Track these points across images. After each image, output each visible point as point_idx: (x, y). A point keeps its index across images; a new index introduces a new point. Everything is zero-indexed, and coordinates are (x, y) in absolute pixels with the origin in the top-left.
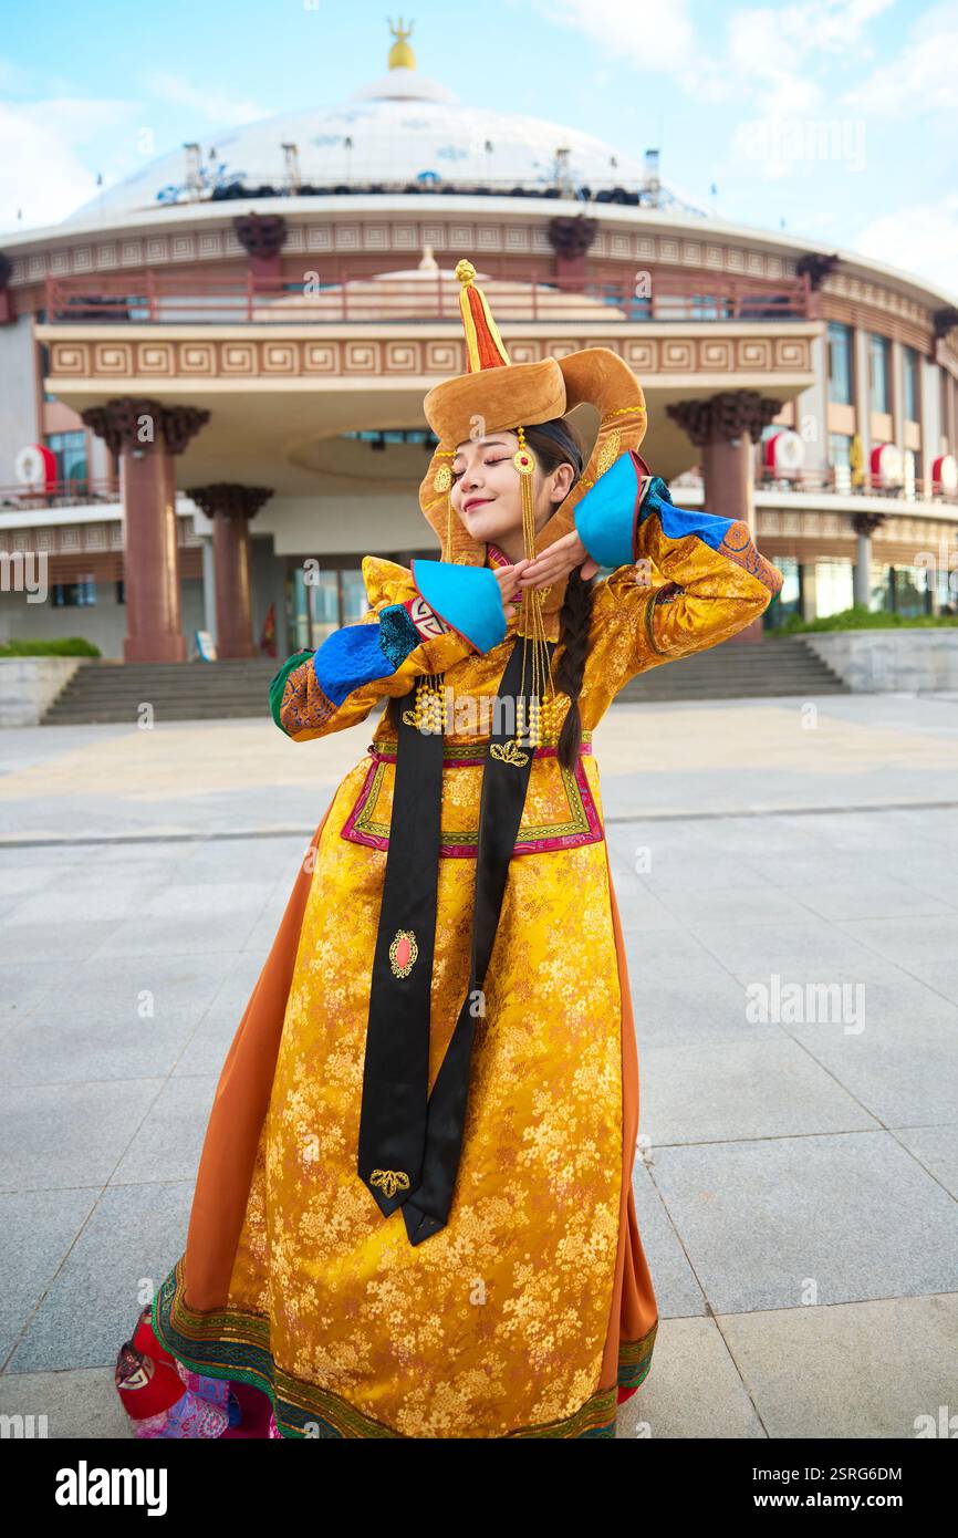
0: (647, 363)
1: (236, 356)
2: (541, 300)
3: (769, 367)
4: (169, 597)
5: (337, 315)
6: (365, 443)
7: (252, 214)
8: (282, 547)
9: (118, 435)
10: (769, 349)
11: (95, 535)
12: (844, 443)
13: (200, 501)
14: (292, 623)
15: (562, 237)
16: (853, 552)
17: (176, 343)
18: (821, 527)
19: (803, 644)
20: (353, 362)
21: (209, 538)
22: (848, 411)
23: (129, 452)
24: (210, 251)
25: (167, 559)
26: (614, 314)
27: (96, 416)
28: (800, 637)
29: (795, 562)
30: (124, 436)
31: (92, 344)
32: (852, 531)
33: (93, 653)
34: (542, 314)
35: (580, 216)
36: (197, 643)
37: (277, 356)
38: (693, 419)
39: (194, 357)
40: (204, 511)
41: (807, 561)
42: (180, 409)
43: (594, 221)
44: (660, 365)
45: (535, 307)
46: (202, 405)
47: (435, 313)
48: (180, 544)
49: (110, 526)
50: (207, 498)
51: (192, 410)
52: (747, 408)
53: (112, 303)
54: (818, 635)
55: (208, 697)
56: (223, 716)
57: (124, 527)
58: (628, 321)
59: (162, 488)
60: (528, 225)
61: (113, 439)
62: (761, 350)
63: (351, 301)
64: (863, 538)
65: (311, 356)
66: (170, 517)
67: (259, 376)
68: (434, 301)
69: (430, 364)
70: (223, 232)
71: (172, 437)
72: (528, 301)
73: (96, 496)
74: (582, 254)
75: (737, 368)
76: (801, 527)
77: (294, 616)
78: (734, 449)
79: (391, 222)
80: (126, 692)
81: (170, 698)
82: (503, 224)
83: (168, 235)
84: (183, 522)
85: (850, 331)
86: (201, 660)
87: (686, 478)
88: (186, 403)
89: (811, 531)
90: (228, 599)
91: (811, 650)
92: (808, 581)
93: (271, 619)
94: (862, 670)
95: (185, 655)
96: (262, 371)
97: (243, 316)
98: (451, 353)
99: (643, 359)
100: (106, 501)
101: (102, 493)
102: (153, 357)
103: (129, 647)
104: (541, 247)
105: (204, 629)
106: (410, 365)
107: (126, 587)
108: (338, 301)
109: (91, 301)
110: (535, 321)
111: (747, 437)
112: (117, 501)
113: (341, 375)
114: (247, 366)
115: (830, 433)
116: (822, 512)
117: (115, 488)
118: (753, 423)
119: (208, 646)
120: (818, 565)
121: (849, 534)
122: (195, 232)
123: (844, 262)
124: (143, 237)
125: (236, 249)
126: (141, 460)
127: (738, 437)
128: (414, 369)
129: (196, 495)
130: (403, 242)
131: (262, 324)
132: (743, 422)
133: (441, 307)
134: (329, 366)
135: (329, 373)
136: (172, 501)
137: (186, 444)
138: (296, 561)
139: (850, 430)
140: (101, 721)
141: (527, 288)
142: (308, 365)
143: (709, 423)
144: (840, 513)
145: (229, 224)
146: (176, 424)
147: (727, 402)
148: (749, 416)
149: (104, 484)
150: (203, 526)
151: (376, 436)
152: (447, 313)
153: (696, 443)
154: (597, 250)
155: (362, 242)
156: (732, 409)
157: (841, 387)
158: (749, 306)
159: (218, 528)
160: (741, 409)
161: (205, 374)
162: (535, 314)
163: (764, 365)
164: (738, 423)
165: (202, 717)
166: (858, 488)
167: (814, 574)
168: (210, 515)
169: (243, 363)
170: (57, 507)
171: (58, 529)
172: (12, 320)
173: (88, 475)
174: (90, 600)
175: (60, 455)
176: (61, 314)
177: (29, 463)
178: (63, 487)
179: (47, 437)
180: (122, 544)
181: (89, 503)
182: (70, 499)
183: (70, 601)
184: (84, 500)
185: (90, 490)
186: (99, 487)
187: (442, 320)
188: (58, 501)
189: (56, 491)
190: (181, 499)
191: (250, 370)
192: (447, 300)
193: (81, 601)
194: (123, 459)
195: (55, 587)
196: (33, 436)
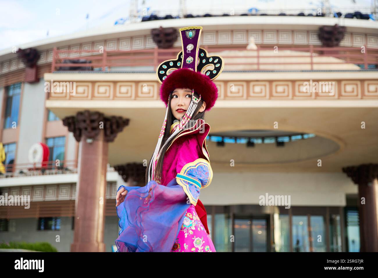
2: (315, 60)
6: (214, 142)
7: (161, 27)
9: (80, 131)
11: (64, 191)
13: (121, 172)
15: (326, 36)
17: (115, 82)
23: (85, 140)
24: (138, 46)
27: (70, 121)
30: (83, 132)
34: (316, 67)
35: (336, 25)
39: (124, 89)
40: (123, 178)
42: (114, 117)
43: (344, 28)
45: (312, 63)
46: (125, 116)
47: (255, 67)
48: (108, 197)
49: (72, 185)
50: (125, 170)
51: (121, 118)
53: (85, 63)
60: (307, 31)
61: (78, 133)
68: (255, 60)
69: (251, 94)
70: (145, 36)
71: (108, 133)
72: (308, 60)
73: (67, 169)
74: (337, 45)
79: (232, 30)
82: (293, 30)
83: (118, 38)
84: (111, 184)
88: (117, 114)
98: (263, 88)
99: (376, 91)
100: (72, 172)
101: (70, 168)
102: (102, 89)
103: (73, 248)
104: (314, 41)
106: (240, 94)
107: (76, 221)
109: (74, 62)
110: (312, 71)
112: (77, 173)
114: (151, 95)
117: (76, 166)
122: (131, 37)
124: (105, 40)
125: (151, 45)
126: (91, 144)
128: (242, 96)
129: (120, 169)
130: (239, 40)
133: (258, 64)
136: (105, 172)
137: (115, 137)
141: (308, 54)
145: (149, 33)
146: (111, 126)
149: (72, 163)
151: (219, 139)
152: (262, 67)
154: (346, 42)
155: (217, 40)
161: (129, 98)
162: (312, 67)
168: (126, 180)
170: (46, 174)
171: (45, 187)
172: (37, 80)
173: (64, 158)
174: (58, 227)
175: (52, 149)
176: (58, 68)
177: (35, 152)
178: (51, 164)
179: (46, 139)
180: (76, 197)
181: (63, 173)
182: (54, 171)
183: (47, 228)
184: (60, 171)
185: (65, 166)
186: (70, 164)
187: (258, 71)
188: (47, 171)
189: (48, 166)
190: (110, 171)
191: (153, 97)
192: (262, 60)
193: (53, 227)
194: (81, 144)
195: (40, 219)
196: (39, 139)
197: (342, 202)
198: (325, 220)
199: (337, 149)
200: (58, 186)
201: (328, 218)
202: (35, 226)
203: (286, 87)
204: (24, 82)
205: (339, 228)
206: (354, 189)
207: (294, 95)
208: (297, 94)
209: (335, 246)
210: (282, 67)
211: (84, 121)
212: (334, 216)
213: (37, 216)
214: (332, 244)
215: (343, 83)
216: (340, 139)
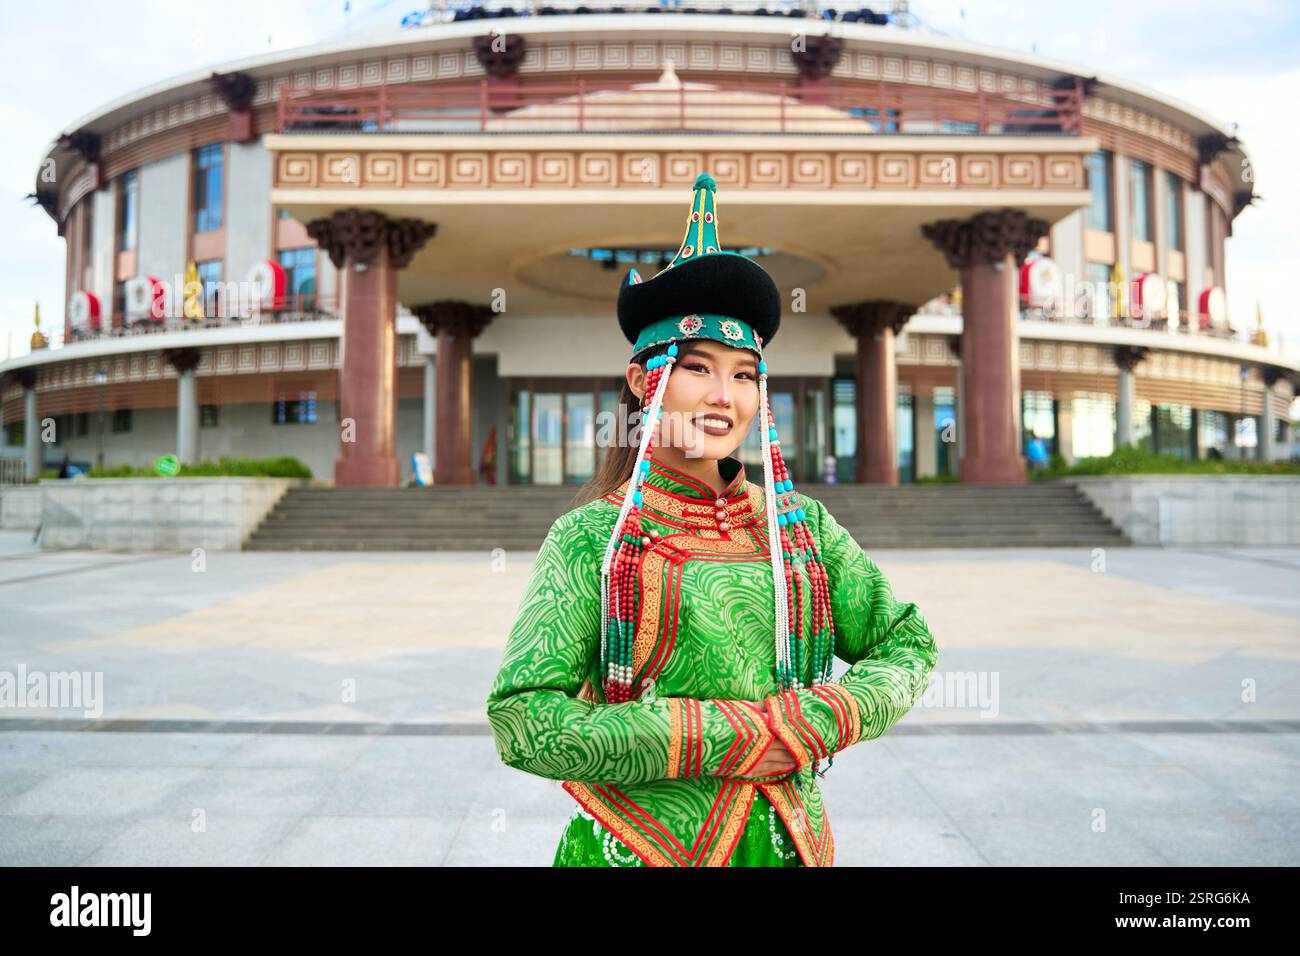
0: (903, 179)
1: (466, 167)
2: (790, 112)
3: (1037, 184)
4: (384, 418)
5: (573, 125)
6: (596, 262)
7: (492, 33)
8: (507, 368)
9: (342, 247)
10: (1037, 165)
11: (319, 351)
12: (1102, 272)
13: (424, 317)
14: (514, 448)
15: (807, 56)
16: (1116, 387)
17: (405, 153)
18: (1079, 360)
19: (1073, 488)
20: (588, 174)
21: (431, 357)
22: (1108, 238)
23: (352, 265)
24: (449, 70)
25: (384, 377)
26: (863, 126)
27: (322, 228)
28: (1069, 481)
29: (1051, 397)
30: (348, 250)
31: (320, 153)
32: (1113, 365)
33: (305, 474)
34: (790, 126)
35: (826, 35)
36: (414, 467)
37: (509, 167)
38: (951, 240)
39: (423, 167)
40: (428, 329)
41: (1063, 396)
42: (406, 221)
43: (840, 41)
44: (918, 181)
45: (783, 119)
46: (428, 217)
47: (676, 124)
48: (401, 363)
49: (333, 341)
50: (431, 314)
51: (419, 222)
52: (1012, 228)
53: (344, 113)
54: (1091, 479)
55: (418, 526)
56: (433, 548)
57: (342, 344)
58: (882, 133)
59: (383, 302)
60: (772, 44)
61: (337, 251)
62: (1028, 166)
63: (588, 111)
64: (1125, 373)
65: (544, 167)
66: (389, 334)
67: (489, 187)
68: (676, 111)
69: (669, 177)
70: (462, 51)
71: (396, 250)
72: (776, 112)
73: (321, 312)
74: (827, 74)
75: (1002, 184)
76: (1058, 360)
77: (516, 439)
78: (996, 272)
79: (631, 41)
80: (333, 517)
81: (378, 527)
82: (745, 43)
83: (409, 55)
84: (405, 340)
85: (1108, 156)
86: (415, 484)
87: (935, 304)
88: (413, 215)
89: (1068, 363)
90: (448, 420)
91: (1082, 495)
92: (1063, 417)
93: (491, 444)
94: (1144, 520)
95: (398, 480)
96: (492, 182)
97: (476, 125)
98: (691, 165)
99: (899, 174)
100: (331, 317)
101: (328, 309)
102: (381, 167)
103: (340, 469)
104: (785, 65)
105: (421, 450)
107: (342, 405)
108: (574, 111)
109: (323, 112)
110: (783, 133)
111: (1010, 261)
112: (339, 318)
113: (575, 187)
114: (477, 178)
115: (1088, 261)
116: (1080, 344)
117: (337, 305)
118: (1018, 245)
119: (425, 469)
120: (1077, 400)
121: (1110, 368)
122: (435, 52)
123: (1102, 85)
124: (384, 57)
125: (474, 69)
126: (363, 273)
127: (1002, 259)
128: (651, 182)
129: (423, 312)
130: (643, 61)
131: (495, 134)
132: (1008, 243)
133: (682, 118)
134: (562, 177)
135: (562, 184)
136: (393, 317)
137: (409, 258)
138: (520, 383)
139: (1109, 259)
140: (304, 549)
141: (776, 99)
142: (541, 177)
143: (970, 243)
144: (1101, 347)
145: (469, 44)
146: (401, 239)
147: (991, 222)
148: (1015, 237)
149: (332, 300)
150: (427, 344)
151: (607, 255)
152: (689, 124)
153: (953, 265)
154: (843, 70)
155: (602, 61)
156: (996, 230)
157: (1099, 212)
158: (1014, 120)
159: (442, 347)
160: (1005, 230)
161: (434, 185)
163: (1032, 183)
164: (1001, 244)
165: (410, 548)
166: (1120, 321)
167: (1070, 409)
168: (433, 333)
169: (472, 174)
170: (284, 321)
171: (282, 345)
172: (253, 138)
173: (316, 291)
174: (312, 417)
175: (290, 271)
176: (292, 124)
177: (259, 279)
178: (290, 303)
179: (278, 253)
180: (340, 362)
181: (315, 319)
182: (297, 315)
183: (291, 418)
184: (310, 316)
185: (317, 306)
186: (326, 303)
187: (683, 131)
188: (285, 316)
189: (284, 306)
190: (403, 315)
191: (480, 181)
192: (689, 111)
193: (302, 418)
194: (345, 272)
195: (276, 405)
196: (265, 252)
197: (827, 368)
198: (796, 401)
199: (822, 276)
200: (307, 344)
201: (801, 395)
202: (268, 417)
203: (734, 165)
204: (228, 141)
205: (820, 412)
206: (849, 345)
207: (749, 180)
208: (755, 177)
209: (811, 446)
210: (726, 125)
211: (349, 229)
212: (811, 393)
213: (270, 399)
214: (807, 440)
215: (840, 158)
216: (828, 258)
